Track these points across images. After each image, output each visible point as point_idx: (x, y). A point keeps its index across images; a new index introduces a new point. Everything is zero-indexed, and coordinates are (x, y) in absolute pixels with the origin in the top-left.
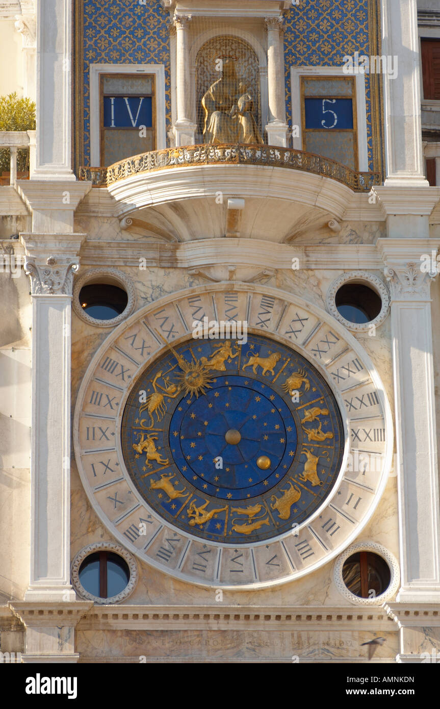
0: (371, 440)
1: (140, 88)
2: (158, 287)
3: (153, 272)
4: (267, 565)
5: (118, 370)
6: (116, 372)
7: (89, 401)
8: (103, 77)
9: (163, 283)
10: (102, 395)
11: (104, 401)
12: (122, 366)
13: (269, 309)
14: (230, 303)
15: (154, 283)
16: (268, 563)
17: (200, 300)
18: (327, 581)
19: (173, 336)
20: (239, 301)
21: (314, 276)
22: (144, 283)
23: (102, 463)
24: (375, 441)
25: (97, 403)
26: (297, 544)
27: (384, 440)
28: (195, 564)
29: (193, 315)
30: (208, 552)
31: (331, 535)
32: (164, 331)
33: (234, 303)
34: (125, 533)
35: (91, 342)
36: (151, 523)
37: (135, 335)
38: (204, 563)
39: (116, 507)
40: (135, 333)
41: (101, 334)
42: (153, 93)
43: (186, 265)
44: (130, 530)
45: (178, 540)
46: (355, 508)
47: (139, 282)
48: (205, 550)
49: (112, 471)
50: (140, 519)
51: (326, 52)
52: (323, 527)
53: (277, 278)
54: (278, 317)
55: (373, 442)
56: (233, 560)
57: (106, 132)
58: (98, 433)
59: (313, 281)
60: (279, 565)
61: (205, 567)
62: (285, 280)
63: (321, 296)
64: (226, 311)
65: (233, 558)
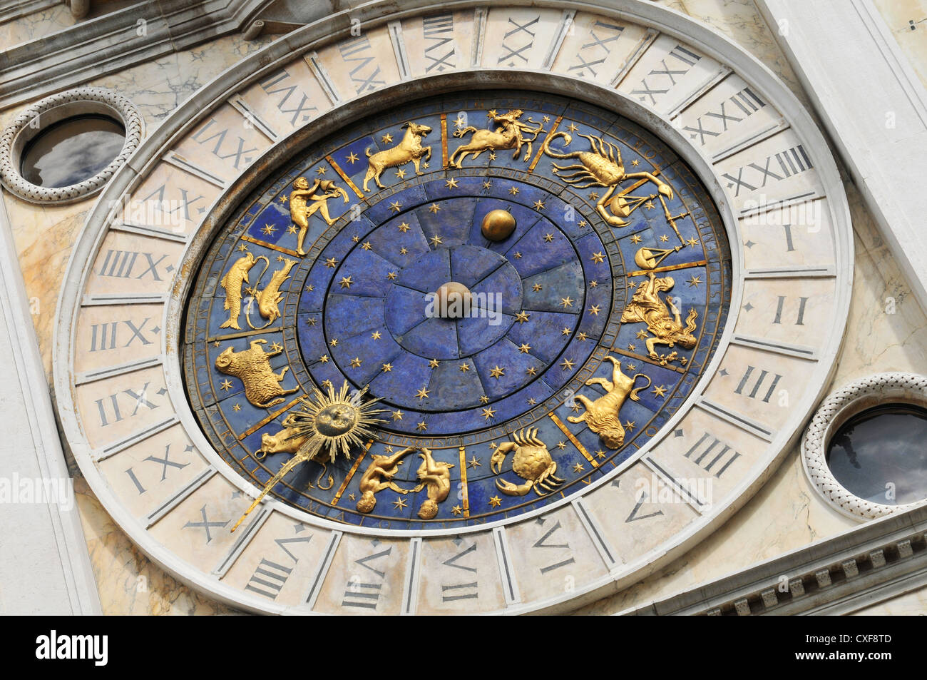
0: (779, 178)
2: (185, 85)
3: (168, 63)
4: (631, 523)
5: (142, 263)
6: (136, 271)
7: (89, 347)
9: (194, 75)
10: (115, 325)
11: (124, 334)
12: (148, 256)
13: (447, 35)
14: (356, 54)
15: (175, 82)
16: (630, 519)
17: (287, 75)
18: (799, 503)
20: (375, 45)
22: (153, 89)
23: (151, 458)
24: (788, 175)
25: (108, 345)
26: (688, 451)
27: (810, 166)
28: (445, 588)
29: (279, 106)
30: (470, 549)
31: (766, 400)
32: (222, 158)
33: (366, 54)
34: (248, 587)
35: (62, 235)
36: (307, 539)
37: (162, 189)
38: (467, 578)
39: (210, 539)
40: (159, 185)
44: (260, 576)
45: (388, 552)
46: (800, 322)
47: (142, 92)
48: (460, 549)
49: (181, 466)
50: (277, 541)
52: (739, 391)
54: (471, 40)
55: (787, 180)
56: (539, 545)
58: (126, 402)
60: (660, 513)
61: (475, 585)
64: (351, 74)
65: (539, 538)
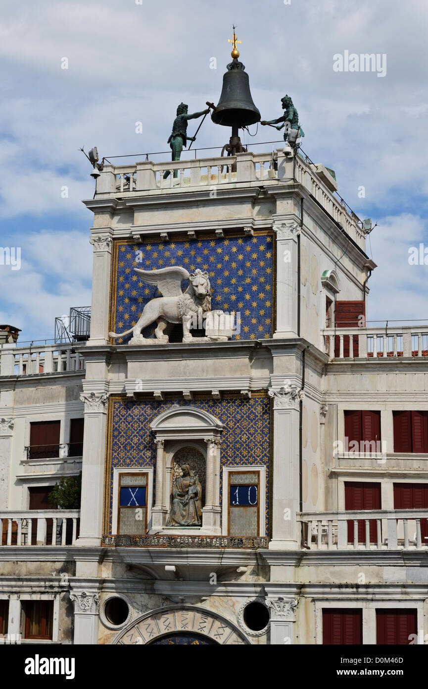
1: (139, 482)
2: (145, 605)
3: (143, 596)
8: (121, 475)
13: (206, 620)
14: (184, 616)
15: (143, 603)
17: (168, 614)
19: (153, 636)
20: (189, 615)
21: (231, 600)
22: (138, 603)
29: (164, 623)
32: (147, 632)
33: (187, 616)
35: (108, 639)
37: (132, 635)
40: (132, 633)
41: (114, 634)
42: (147, 484)
43: (160, 593)
47: (135, 602)
51: (244, 455)
53: (210, 601)
54: (211, 625)
57: (121, 510)
59: (230, 603)
62: (215, 602)
63: (234, 613)
64: (181, 622)
